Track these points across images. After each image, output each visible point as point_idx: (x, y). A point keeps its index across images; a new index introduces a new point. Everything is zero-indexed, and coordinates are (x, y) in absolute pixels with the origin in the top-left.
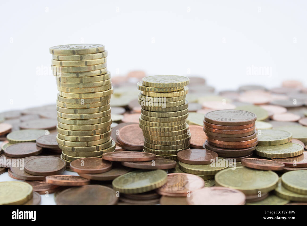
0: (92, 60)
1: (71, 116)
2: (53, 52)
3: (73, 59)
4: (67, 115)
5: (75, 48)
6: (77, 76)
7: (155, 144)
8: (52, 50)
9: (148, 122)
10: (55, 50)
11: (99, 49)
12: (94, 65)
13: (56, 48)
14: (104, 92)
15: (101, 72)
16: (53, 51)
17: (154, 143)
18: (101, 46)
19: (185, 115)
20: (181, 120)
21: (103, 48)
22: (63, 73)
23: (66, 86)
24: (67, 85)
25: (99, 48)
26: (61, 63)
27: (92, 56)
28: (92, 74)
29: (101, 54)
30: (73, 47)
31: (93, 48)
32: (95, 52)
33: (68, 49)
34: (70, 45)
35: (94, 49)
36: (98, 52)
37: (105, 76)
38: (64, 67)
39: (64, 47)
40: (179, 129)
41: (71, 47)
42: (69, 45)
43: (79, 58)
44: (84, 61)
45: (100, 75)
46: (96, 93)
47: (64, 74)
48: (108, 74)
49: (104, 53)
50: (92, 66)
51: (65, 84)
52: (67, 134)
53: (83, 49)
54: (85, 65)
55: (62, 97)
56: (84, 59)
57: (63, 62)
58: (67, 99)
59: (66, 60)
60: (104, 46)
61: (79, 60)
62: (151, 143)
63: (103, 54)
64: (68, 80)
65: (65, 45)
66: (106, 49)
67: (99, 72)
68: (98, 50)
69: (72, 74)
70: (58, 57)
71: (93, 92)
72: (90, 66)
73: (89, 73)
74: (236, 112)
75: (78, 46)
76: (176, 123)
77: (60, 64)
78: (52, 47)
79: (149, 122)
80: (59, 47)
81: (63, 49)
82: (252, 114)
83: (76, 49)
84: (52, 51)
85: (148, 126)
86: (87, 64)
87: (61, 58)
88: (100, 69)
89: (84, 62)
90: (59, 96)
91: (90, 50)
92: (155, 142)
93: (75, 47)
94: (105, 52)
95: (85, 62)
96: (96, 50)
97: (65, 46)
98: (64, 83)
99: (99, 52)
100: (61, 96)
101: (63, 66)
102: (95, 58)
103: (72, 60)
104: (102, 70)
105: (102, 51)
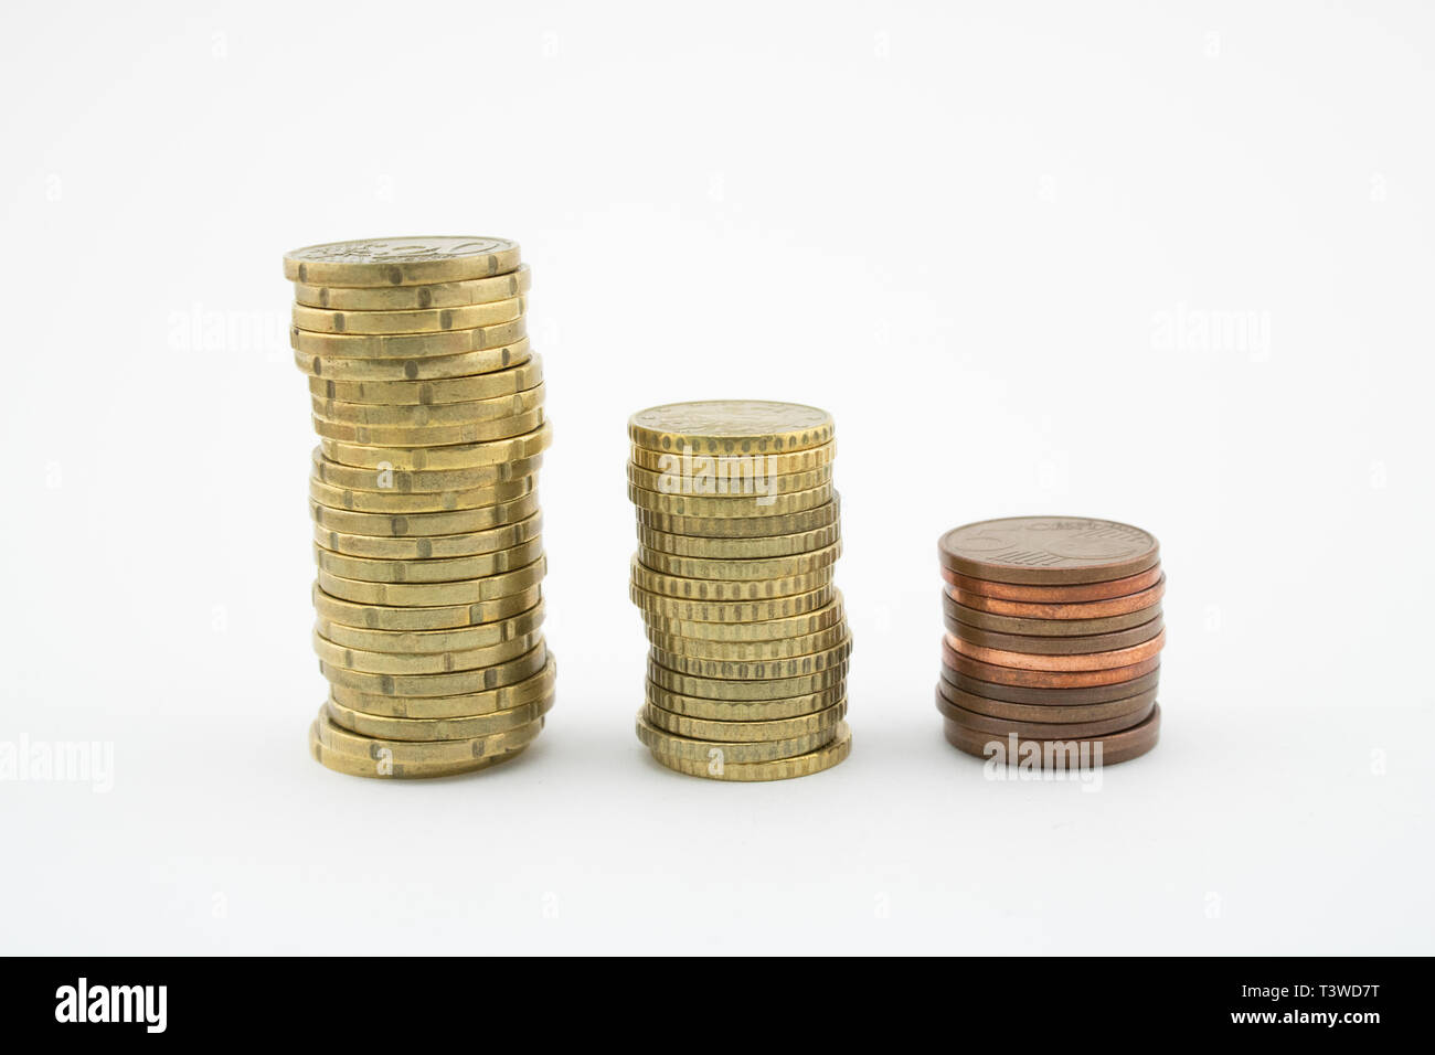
0: (472, 307)
1: (376, 545)
2: (301, 275)
3: (388, 303)
4: (360, 540)
5: (395, 255)
6: (407, 374)
7: (698, 674)
8: (298, 265)
9: (668, 579)
10: (310, 265)
11: (501, 258)
12: (479, 328)
13: (313, 255)
14: (516, 439)
15: (506, 354)
16: (301, 268)
17: (694, 669)
18: (502, 248)
19: (828, 550)
20: (810, 571)
21: (513, 253)
22: (347, 364)
23: (357, 417)
24: (362, 415)
25: (497, 255)
26: (339, 320)
27: (471, 290)
28: (472, 365)
29: (507, 279)
30: (385, 249)
31: (476, 257)
32: (484, 274)
33: (367, 261)
34: (369, 243)
35: (477, 259)
36: (495, 270)
37: (522, 373)
38: (352, 337)
39: (343, 250)
40: (803, 610)
41: (375, 251)
42: (361, 242)
43: (416, 299)
44: (439, 310)
45: (503, 367)
46: (485, 445)
47: (350, 365)
48: (533, 362)
49: (516, 275)
50: (470, 332)
51: (353, 409)
52: (359, 621)
53: (430, 259)
54: (443, 327)
55: (338, 463)
56: (436, 301)
57: (346, 314)
58: (358, 474)
59: (358, 307)
60: (518, 247)
61: (416, 306)
62: (679, 670)
63: (514, 281)
64: (366, 391)
65: (347, 243)
66: (525, 258)
67: (501, 357)
68: (493, 262)
69: (386, 368)
70: (323, 294)
71: (469, 441)
72: (464, 332)
73: (458, 361)
74: (1068, 524)
75: (403, 248)
76: (791, 586)
77: (333, 325)
78: (293, 253)
79: (673, 578)
80: (324, 250)
81: (347, 260)
82: (1136, 532)
83: (403, 260)
84: (297, 269)
85: (667, 596)
86: (449, 325)
87: (335, 297)
88: (502, 343)
89: (439, 315)
90: (320, 461)
91: (461, 265)
92: (697, 667)
93: (390, 250)
94: (523, 269)
95: (442, 313)
96: (485, 262)
97: (349, 248)
98: (346, 405)
99: (498, 272)
100: (333, 462)
101: (349, 332)
102: (483, 297)
103: (384, 308)
104: (511, 349)
105: (511, 267)
